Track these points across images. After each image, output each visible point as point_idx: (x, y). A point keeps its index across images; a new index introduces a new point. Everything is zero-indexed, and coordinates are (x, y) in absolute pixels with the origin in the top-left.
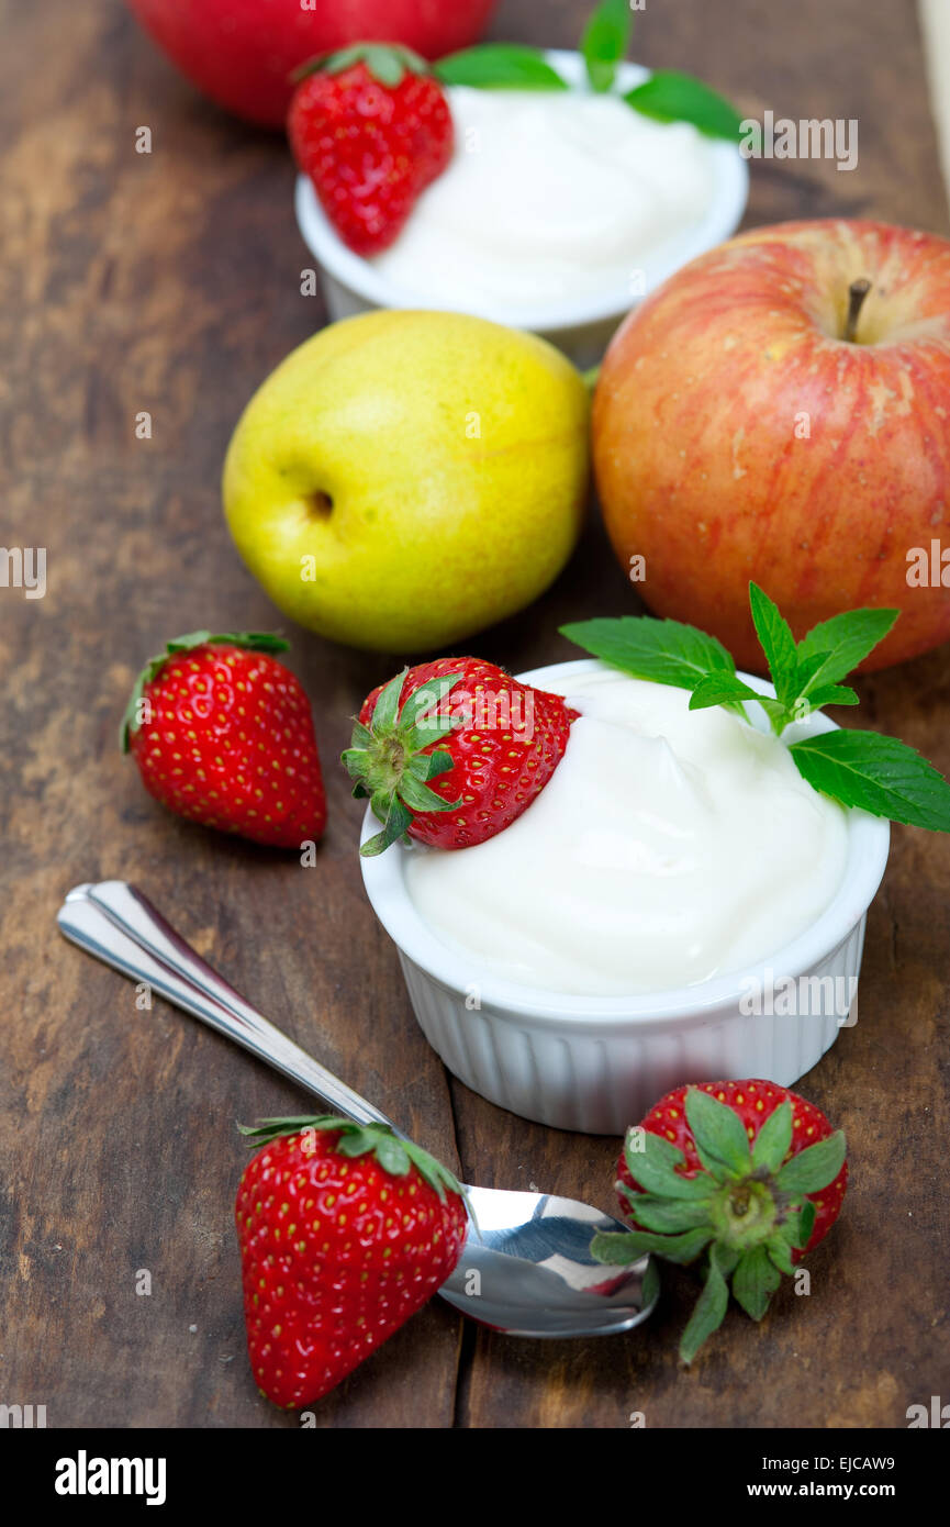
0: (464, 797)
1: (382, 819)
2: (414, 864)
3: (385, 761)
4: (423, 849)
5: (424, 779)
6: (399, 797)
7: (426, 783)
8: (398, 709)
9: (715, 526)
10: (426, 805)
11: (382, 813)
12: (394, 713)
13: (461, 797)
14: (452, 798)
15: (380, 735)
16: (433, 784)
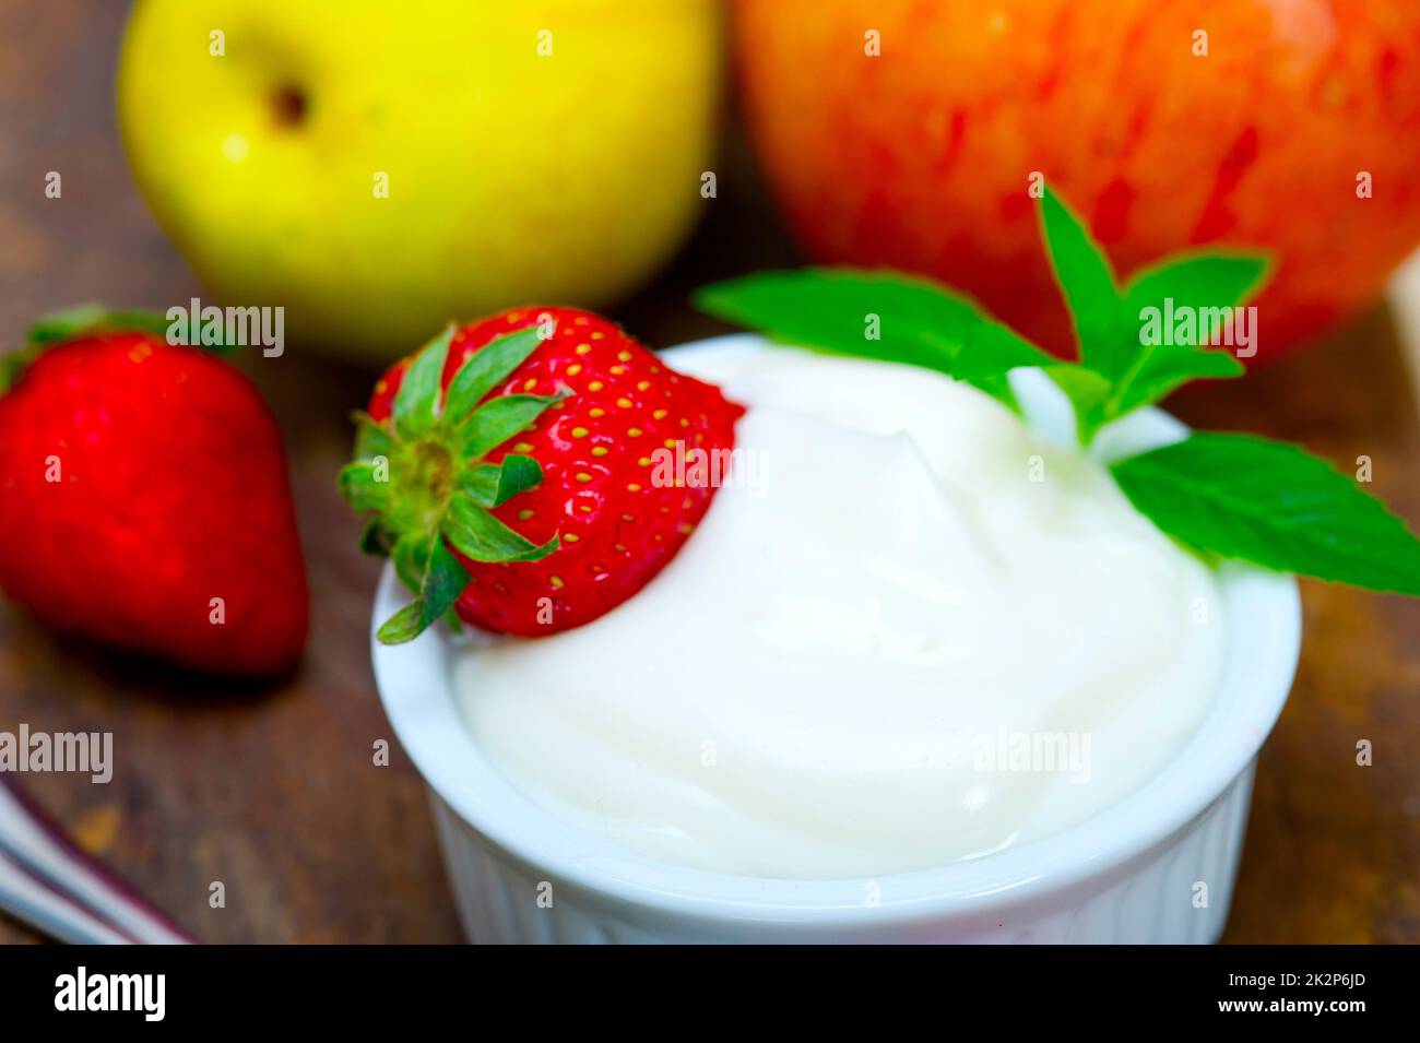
0: (562, 535)
1: (415, 587)
2: (469, 668)
3: (417, 482)
4: (485, 640)
5: (490, 503)
6: (446, 542)
7: (493, 512)
8: (439, 392)
9: (958, 124)
10: (494, 550)
11: (413, 573)
12: (431, 397)
13: (557, 536)
14: (540, 538)
15: (409, 436)
16: (506, 511)
